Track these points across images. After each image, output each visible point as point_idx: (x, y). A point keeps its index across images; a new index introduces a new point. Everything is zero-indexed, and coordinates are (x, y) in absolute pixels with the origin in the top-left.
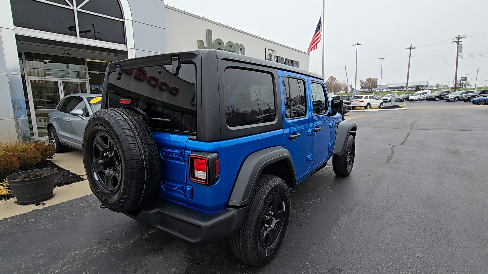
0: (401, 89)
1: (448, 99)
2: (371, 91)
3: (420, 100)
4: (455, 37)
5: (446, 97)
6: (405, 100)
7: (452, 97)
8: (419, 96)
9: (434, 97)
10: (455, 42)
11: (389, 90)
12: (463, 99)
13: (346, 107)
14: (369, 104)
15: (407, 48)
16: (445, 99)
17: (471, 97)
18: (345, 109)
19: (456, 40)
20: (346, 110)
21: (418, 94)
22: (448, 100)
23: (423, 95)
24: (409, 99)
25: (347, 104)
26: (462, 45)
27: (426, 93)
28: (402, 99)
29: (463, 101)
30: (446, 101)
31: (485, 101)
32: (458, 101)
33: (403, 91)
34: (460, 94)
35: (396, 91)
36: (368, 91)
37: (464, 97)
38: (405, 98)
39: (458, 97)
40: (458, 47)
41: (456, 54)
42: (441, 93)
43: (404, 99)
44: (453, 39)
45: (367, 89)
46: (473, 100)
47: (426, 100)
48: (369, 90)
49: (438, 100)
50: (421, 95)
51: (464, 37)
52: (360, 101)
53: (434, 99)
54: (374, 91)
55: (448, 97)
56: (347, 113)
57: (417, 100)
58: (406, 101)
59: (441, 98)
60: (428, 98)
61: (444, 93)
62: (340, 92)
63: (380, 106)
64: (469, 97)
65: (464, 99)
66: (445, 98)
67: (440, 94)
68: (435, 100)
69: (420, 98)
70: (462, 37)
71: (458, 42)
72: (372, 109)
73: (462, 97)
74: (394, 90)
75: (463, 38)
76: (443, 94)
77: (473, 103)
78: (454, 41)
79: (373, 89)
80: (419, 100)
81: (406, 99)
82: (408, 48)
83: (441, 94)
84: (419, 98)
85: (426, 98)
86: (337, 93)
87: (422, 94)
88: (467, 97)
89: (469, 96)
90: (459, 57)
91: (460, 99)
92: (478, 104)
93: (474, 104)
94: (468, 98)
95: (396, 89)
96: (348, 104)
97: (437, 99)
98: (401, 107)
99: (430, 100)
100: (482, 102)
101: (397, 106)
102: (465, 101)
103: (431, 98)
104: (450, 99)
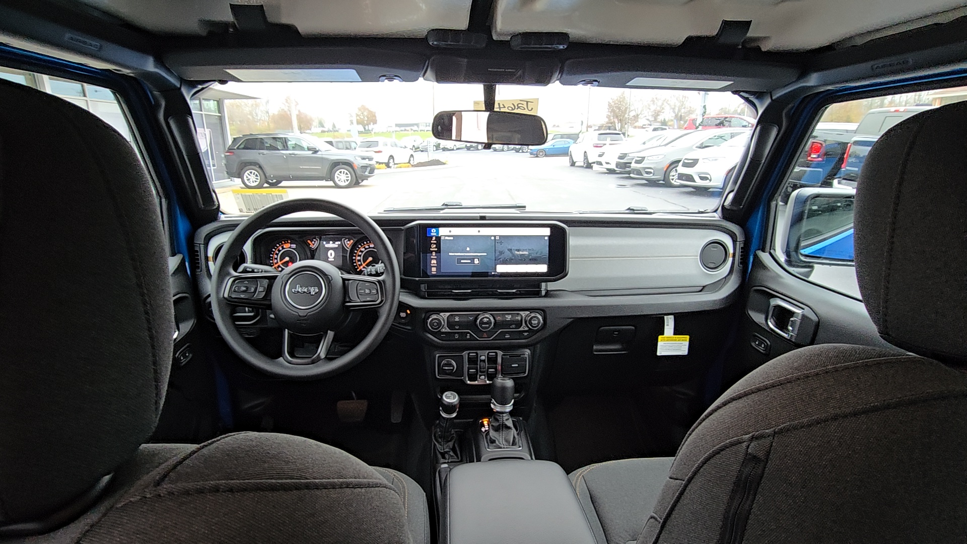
0: (415, 128)
2: (368, 130)
3: (458, 149)
9: (477, 145)
11: (398, 129)
12: (515, 148)
13: (367, 167)
14: (391, 157)
16: (492, 149)
18: (365, 172)
20: (367, 173)
22: (495, 150)
24: (441, 146)
25: (367, 160)
29: (514, 151)
31: (546, 151)
32: (508, 150)
33: (419, 131)
35: (408, 131)
36: (364, 130)
39: (507, 145)
45: (361, 126)
46: (531, 150)
47: (466, 150)
48: (365, 128)
52: (376, 152)
54: (372, 130)
56: (367, 180)
57: (453, 150)
58: (436, 150)
60: (469, 146)
62: (310, 130)
63: (410, 160)
68: (478, 150)
72: (400, 167)
74: (405, 130)
77: (531, 154)
79: (371, 127)
80: (455, 149)
85: (465, 146)
86: (305, 133)
91: (510, 147)
93: (533, 156)
94: (521, 147)
95: (407, 128)
96: (369, 160)
97: (480, 148)
98: (444, 162)
99: (471, 149)
100: (541, 153)
101: (438, 160)
102: (517, 150)
103: (471, 146)
104: (497, 148)
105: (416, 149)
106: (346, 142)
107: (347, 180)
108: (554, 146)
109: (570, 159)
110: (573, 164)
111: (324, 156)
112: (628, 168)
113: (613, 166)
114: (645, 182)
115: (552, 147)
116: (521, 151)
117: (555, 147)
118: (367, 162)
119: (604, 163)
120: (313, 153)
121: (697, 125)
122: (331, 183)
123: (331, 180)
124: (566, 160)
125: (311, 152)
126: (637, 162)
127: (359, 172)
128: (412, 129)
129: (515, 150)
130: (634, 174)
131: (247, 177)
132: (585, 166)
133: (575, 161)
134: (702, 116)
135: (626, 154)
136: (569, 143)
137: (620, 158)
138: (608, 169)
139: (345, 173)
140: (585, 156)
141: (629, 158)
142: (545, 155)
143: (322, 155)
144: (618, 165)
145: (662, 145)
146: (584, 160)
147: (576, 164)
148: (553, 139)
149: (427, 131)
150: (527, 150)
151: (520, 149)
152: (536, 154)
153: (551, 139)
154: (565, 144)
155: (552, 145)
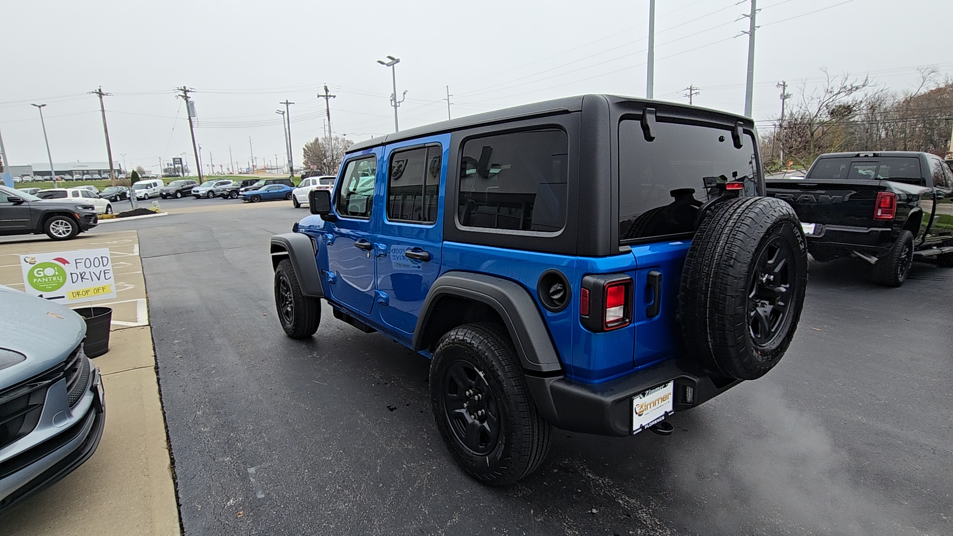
1: (199, 195)
3: (150, 198)
4: (180, 88)
5: (194, 191)
6: (118, 199)
7: (203, 191)
8: (144, 191)
9: (174, 192)
10: (181, 97)
12: (221, 194)
15: (93, 92)
16: (194, 195)
17: (232, 191)
19: (182, 93)
21: (142, 187)
22: (198, 197)
23: (152, 189)
26: (192, 104)
27: (155, 185)
28: (113, 197)
29: (221, 198)
30: (195, 198)
31: (260, 196)
32: (214, 197)
34: (214, 187)
37: (221, 191)
38: (118, 195)
39: (211, 191)
40: (188, 107)
41: (188, 118)
43: (116, 197)
44: (176, 91)
47: (161, 198)
49: (181, 197)
50: (149, 187)
51: (193, 90)
53: (174, 196)
55: (198, 191)
57: (144, 199)
58: (121, 200)
59: (185, 193)
60: (164, 193)
61: (188, 184)
64: (229, 191)
65: (224, 194)
66: (193, 193)
67: (182, 186)
68: (177, 198)
69: (148, 194)
70: (190, 90)
71: (186, 98)
73: (218, 191)
75: (191, 92)
76: (186, 186)
78: (179, 95)
80: (147, 198)
81: (120, 197)
82: (95, 91)
83: (184, 187)
84: (146, 194)
85: (158, 193)
87: (150, 185)
88: (227, 190)
89: (229, 189)
90: (194, 125)
91: (215, 193)
92: (252, 202)
93: (246, 202)
94: (228, 193)
97: (179, 195)
98: (154, 210)
99: (168, 197)
100: (256, 199)
101: (145, 209)
102: (225, 197)
103: (168, 194)
104: (201, 195)
108: (268, 191)
109: (294, 202)
110: (298, 205)
115: (266, 192)
116: (229, 197)
117: (270, 192)
118: (90, 211)
124: (291, 203)
128: (62, 178)
129: (223, 197)
133: (299, 202)
136: (283, 188)
142: (261, 199)
148: (265, 185)
149: (86, 179)
150: (236, 196)
151: (228, 195)
152: (252, 199)
153: (263, 184)
154: (279, 189)
155: (266, 190)
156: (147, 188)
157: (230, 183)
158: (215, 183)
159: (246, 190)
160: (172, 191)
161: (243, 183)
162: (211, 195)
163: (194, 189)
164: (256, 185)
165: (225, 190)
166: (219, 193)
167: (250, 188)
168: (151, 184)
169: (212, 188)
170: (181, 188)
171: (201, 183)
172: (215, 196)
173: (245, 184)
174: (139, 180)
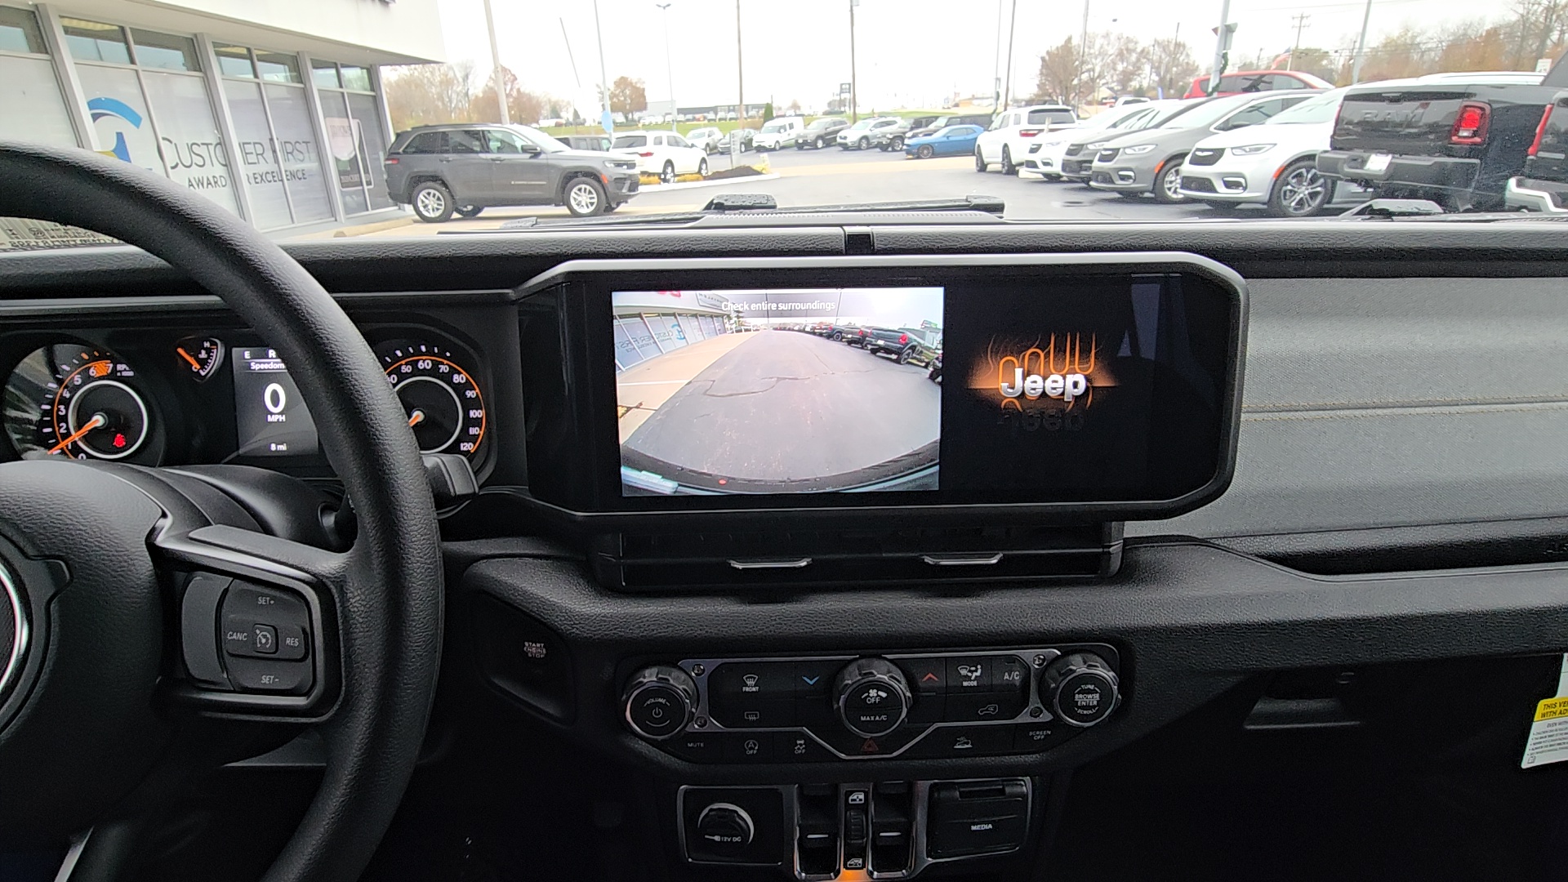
0: (711, 116)
1: (846, 144)
2: (633, 120)
3: (782, 148)
5: (841, 138)
7: (854, 136)
8: (776, 136)
9: (814, 138)
11: (681, 117)
12: (879, 142)
13: (625, 179)
14: (669, 163)
16: (840, 145)
17: (895, 137)
18: (621, 189)
20: (624, 191)
21: (773, 130)
22: (845, 147)
23: (786, 133)
24: (755, 144)
25: (625, 167)
27: (791, 127)
29: (878, 150)
30: (841, 149)
31: (932, 147)
32: (868, 148)
33: (717, 120)
34: (870, 130)
35: (699, 120)
36: (624, 121)
37: (879, 138)
38: (744, 144)
39: (865, 138)
41: (849, 10)
42: (827, 126)
45: (621, 114)
46: (908, 145)
47: (797, 148)
48: (626, 118)
49: (823, 147)
50: (782, 131)
52: (642, 155)
53: (813, 146)
54: (639, 121)
55: (845, 138)
56: (626, 202)
57: (774, 150)
58: (746, 151)
59: (829, 140)
60: (799, 141)
61: (835, 126)
63: (700, 169)
64: (891, 137)
65: (883, 143)
66: (839, 140)
67: (826, 129)
68: (817, 148)
69: (780, 141)
72: (684, 181)
73: (875, 137)
74: (694, 119)
76: (831, 129)
77: (908, 152)
79: (636, 115)
80: (777, 147)
81: (745, 147)
83: (829, 130)
84: (777, 142)
85: (794, 141)
87: (784, 128)
88: (888, 136)
89: (891, 134)
91: (871, 141)
92: (920, 157)
93: (911, 157)
94: (889, 141)
95: (697, 116)
96: (628, 168)
97: (820, 144)
98: (760, 170)
99: (805, 147)
100: (925, 152)
101: (749, 168)
102: (884, 148)
103: (805, 143)
104: (850, 144)
105: (712, 149)
106: (592, 139)
107: (592, 204)
108: (948, 137)
109: (977, 160)
110: (983, 168)
111: (550, 162)
112: (1086, 170)
113: (1057, 168)
114: (1117, 195)
115: (945, 139)
116: (890, 149)
117: (951, 139)
118: (624, 170)
119: (1040, 164)
120: (531, 157)
121: (1210, 90)
122: (564, 210)
123: (564, 205)
124: (970, 162)
125: (529, 155)
126: (1103, 159)
127: (611, 189)
128: (705, 118)
129: (880, 148)
130: (1097, 181)
131: (423, 202)
132: (1004, 171)
133: (985, 163)
134: (1218, 73)
135: (1083, 145)
136: (975, 132)
137: (1070, 152)
138: (1046, 175)
139: (587, 191)
140: (1004, 152)
141: (1086, 152)
142: (933, 154)
143: (547, 159)
144: (1066, 166)
145: (1148, 127)
146: (1003, 160)
147: (990, 168)
148: (946, 126)
149: (731, 119)
150: (901, 146)
151: (888, 145)
152: (917, 153)
153: (943, 125)
154: (968, 134)
155: (944, 136)
156: (780, 132)
157: (895, 122)
158: (872, 124)
159: (914, 136)
160: (810, 138)
161: (914, 123)
162: (865, 144)
163: (839, 134)
164: (932, 127)
165: (885, 136)
166: (875, 141)
167: (921, 133)
168: (785, 125)
169: (867, 133)
170: (823, 132)
171: (855, 122)
172: (870, 147)
173: (918, 124)
174: (772, 118)
